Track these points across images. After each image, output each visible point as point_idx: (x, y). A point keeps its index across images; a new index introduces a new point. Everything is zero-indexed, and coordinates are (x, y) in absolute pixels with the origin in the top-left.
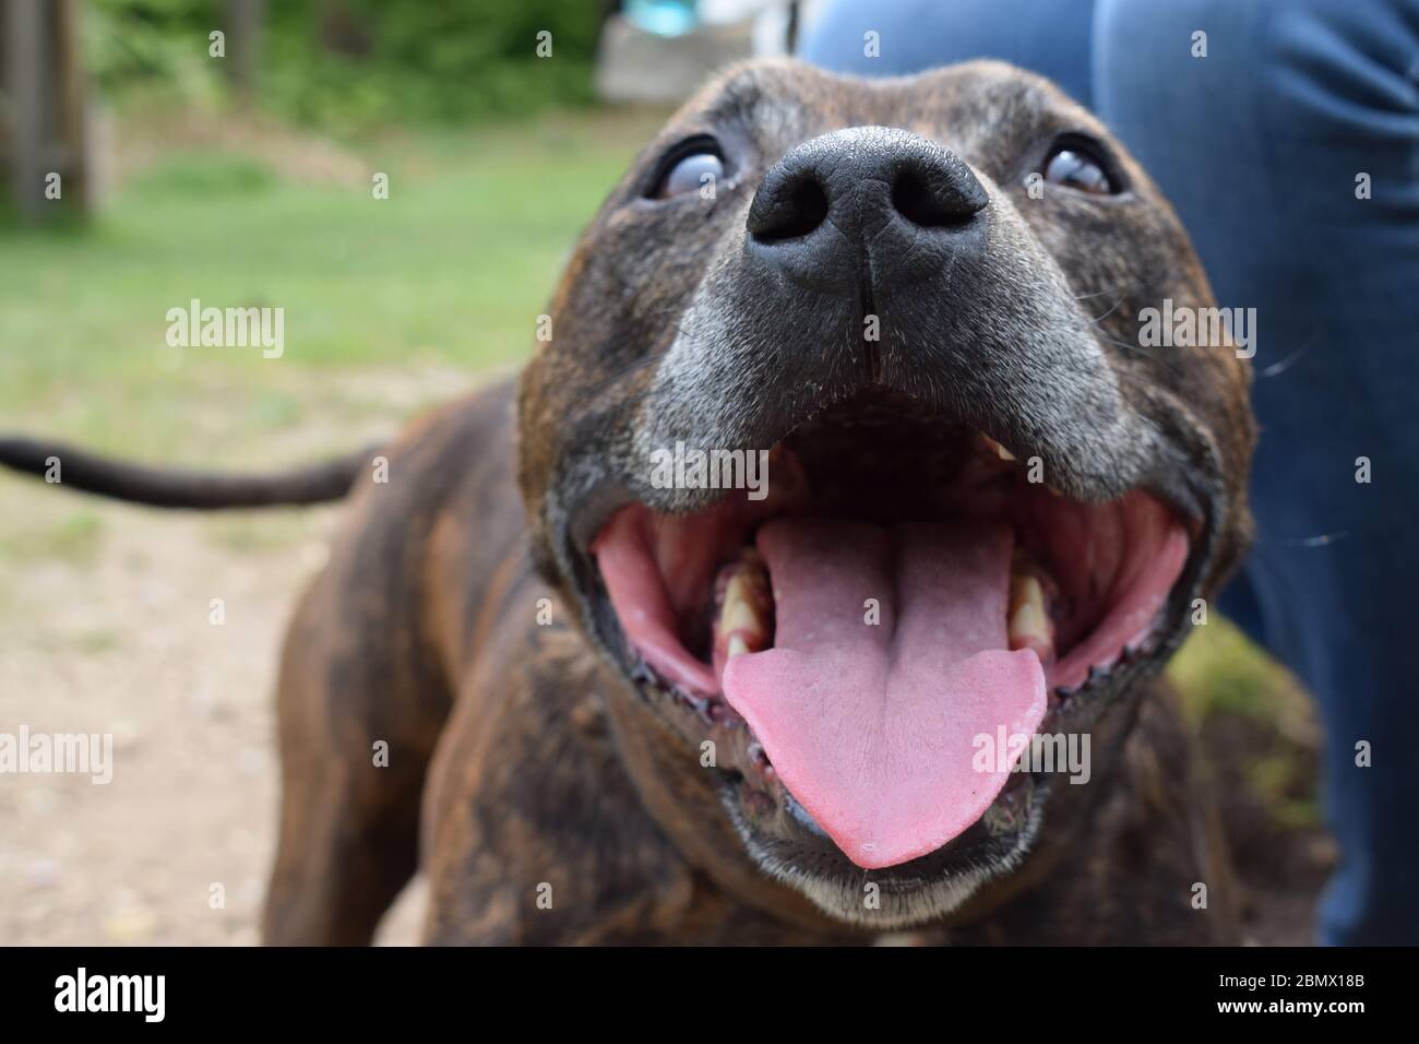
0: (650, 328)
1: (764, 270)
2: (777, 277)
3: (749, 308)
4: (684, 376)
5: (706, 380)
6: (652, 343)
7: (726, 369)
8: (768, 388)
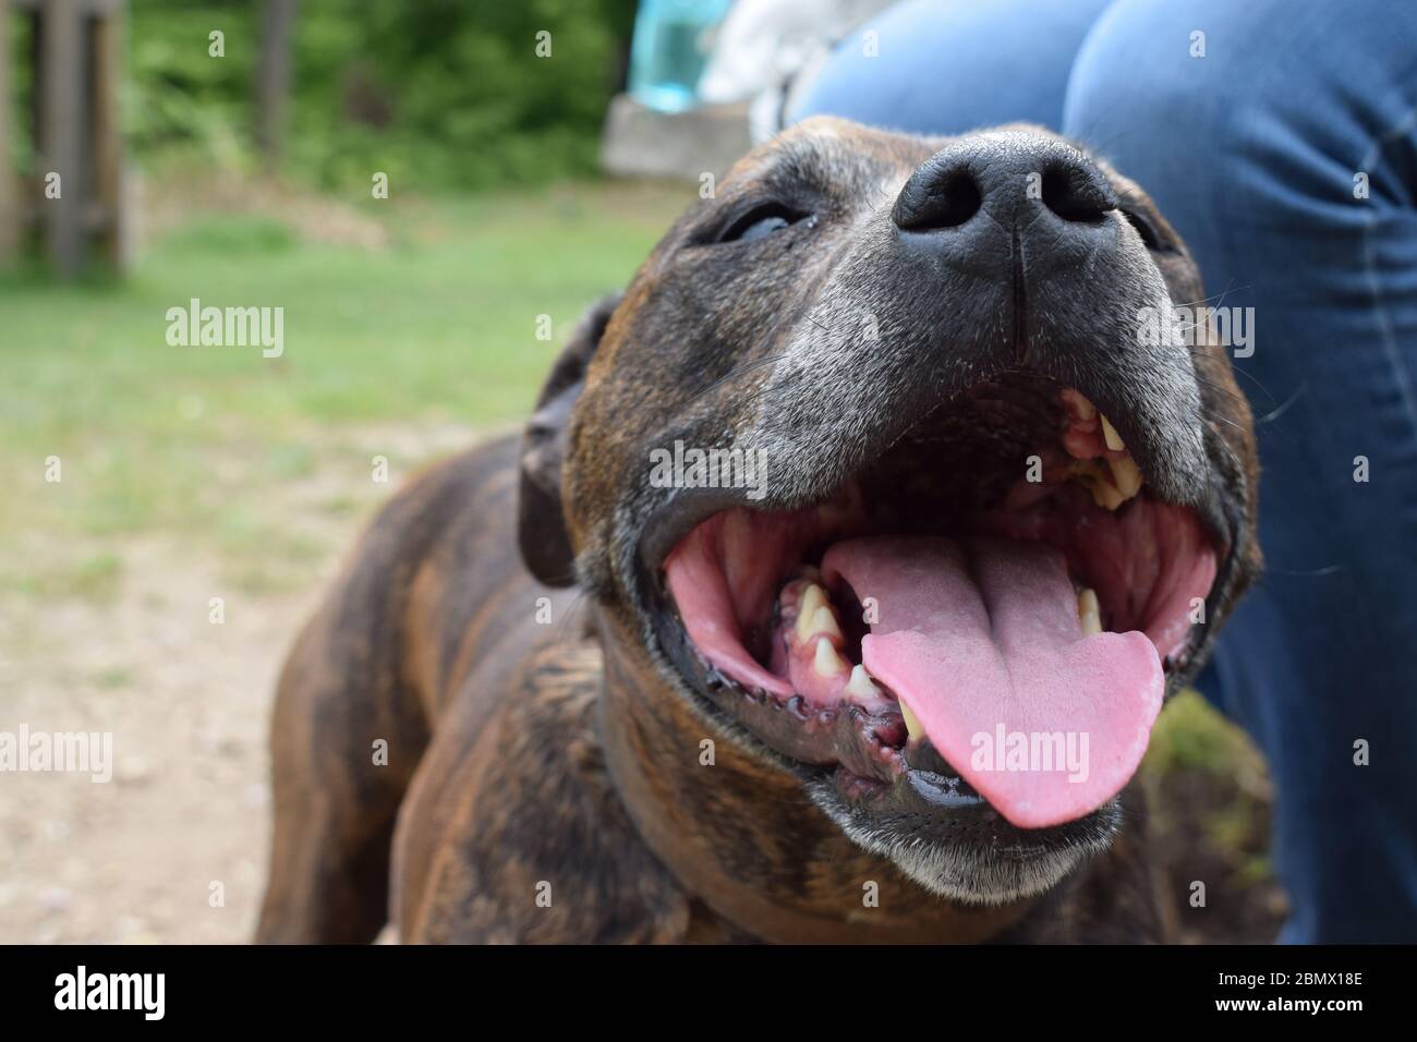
0: (734, 347)
1: (919, 256)
2: (933, 262)
3: (901, 292)
4: (819, 365)
5: (846, 365)
6: (735, 362)
7: (871, 352)
8: (917, 367)
